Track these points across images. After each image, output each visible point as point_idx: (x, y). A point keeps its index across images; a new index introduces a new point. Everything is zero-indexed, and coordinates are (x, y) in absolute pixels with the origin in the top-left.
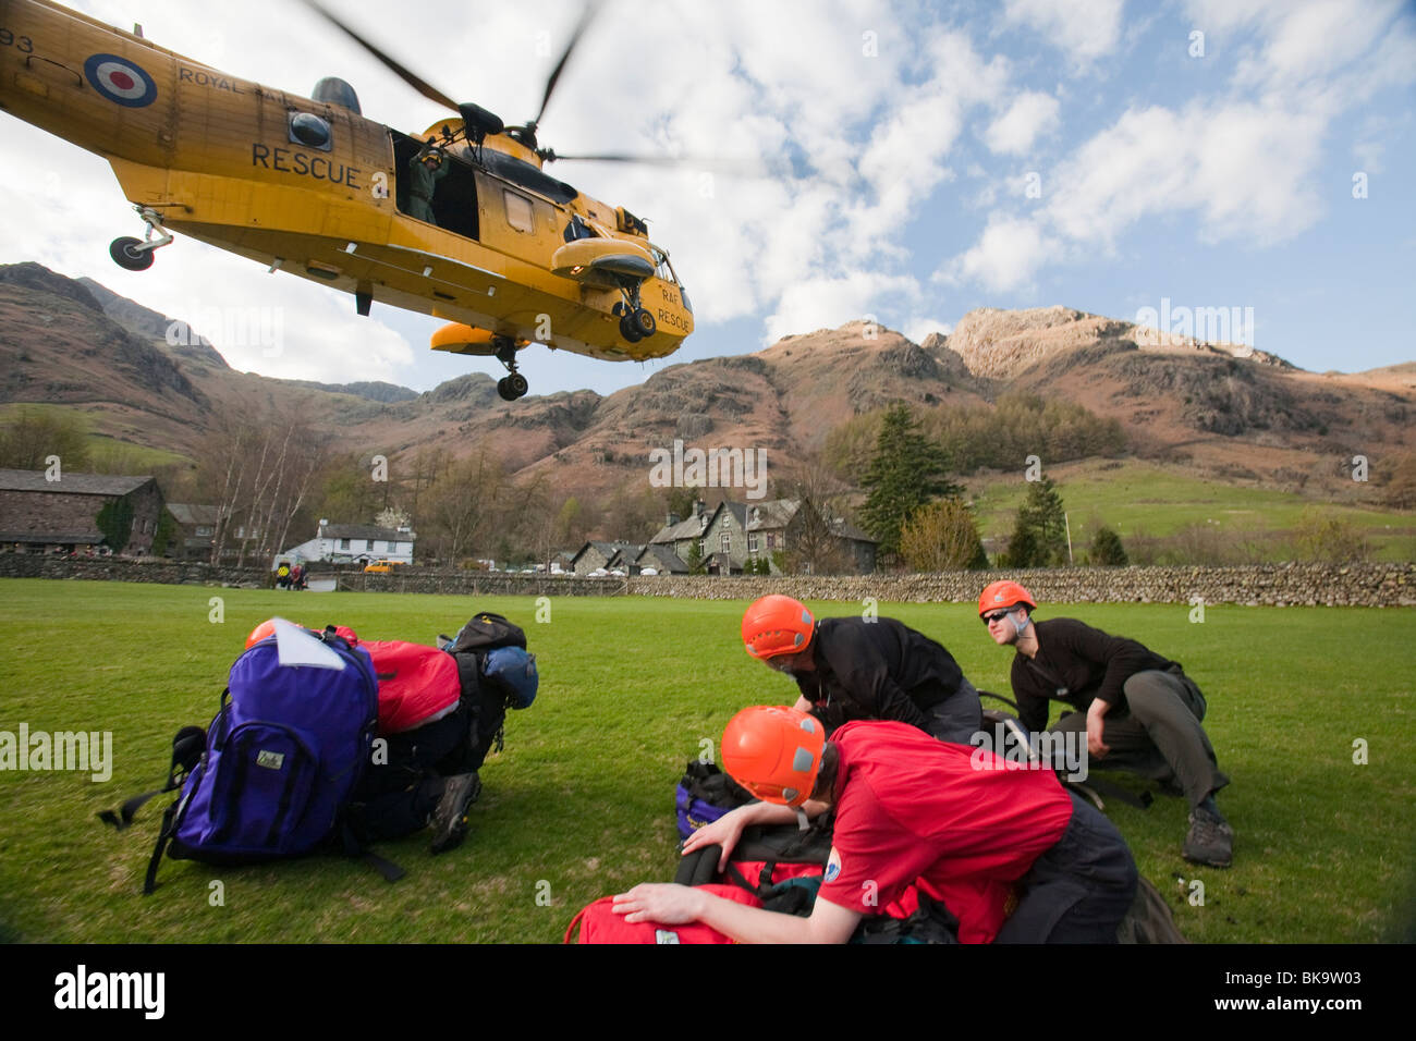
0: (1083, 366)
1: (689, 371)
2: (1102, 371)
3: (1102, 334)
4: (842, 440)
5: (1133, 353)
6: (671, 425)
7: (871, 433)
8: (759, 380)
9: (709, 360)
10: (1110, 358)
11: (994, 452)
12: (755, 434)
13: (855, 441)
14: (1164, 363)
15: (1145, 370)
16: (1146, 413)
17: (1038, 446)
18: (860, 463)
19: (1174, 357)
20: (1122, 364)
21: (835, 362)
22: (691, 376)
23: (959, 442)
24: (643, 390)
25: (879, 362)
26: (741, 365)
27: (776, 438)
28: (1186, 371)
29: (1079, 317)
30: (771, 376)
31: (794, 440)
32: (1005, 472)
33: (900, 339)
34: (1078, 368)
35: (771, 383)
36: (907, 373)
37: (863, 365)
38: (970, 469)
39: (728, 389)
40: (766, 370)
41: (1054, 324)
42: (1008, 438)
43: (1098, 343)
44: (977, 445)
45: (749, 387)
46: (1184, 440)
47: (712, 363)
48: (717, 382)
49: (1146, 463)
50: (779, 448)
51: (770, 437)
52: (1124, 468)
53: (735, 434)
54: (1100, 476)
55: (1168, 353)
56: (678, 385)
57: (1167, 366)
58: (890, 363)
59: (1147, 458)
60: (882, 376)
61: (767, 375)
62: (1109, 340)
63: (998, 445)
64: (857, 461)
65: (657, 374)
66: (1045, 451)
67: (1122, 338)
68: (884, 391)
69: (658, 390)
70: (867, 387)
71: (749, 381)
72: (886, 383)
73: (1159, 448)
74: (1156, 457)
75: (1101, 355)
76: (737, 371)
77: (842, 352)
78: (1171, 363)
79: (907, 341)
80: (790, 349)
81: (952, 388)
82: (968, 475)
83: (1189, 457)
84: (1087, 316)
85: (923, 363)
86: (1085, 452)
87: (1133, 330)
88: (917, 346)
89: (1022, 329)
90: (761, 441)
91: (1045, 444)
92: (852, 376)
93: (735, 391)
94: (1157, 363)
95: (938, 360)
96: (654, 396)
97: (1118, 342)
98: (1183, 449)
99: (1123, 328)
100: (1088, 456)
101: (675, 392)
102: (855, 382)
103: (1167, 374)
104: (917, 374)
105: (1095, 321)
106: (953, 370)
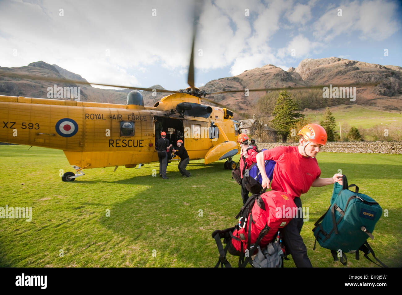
0: (340, 76)
1: (217, 82)
2: (346, 77)
3: (347, 65)
4: (263, 101)
5: (357, 71)
6: (213, 98)
7: (272, 99)
8: (238, 84)
9: (223, 78)
10: (349, 73)
11: (310, 103)
12: (237, 100)
13: (267, 101)
14: (368, 74)
15: (361, 76)
16: (361, 90)
17: (324, 101)
18: (268, 108)
19: (371, 72)
20: (353, 75)
21: (261, 78)
22: (218, 83)
23: (299, 101)
24: (204, 88)
25: (274, 77)
26: (232, 80)
27: (243, 101)
28: (376, 76)
29: (339, 60)
30: (241, 83)
31: (248, 101)
32: (313, 110)
33: (280, 70)
34: (338, 77)
35: (241, 84)
36: (283, 80)
37: (269, 78)
38: (302, 109)
39: (229, 87)
40: (240, 81)
41: (331, 63)
42: (315, 99)
43: (346, 68)
44: (305, 101)
45: (235, 86)
46: (374, 98)
47: (224, 79)
48: (225, 85)
49: (360, 106)
50: (244, 104)
51: (241, 100)
52: (353, 108)
53: (231, 100)
54: (344, 110)
55: (369, 70)
56: (214, 86)
57: (369, 74)
58: (278, 77)
59: (360, 104)
60: (275, 81)
61: (240, 82)
62: (349, 67)
63: (311, 101)
64: (267, 107)
65: (208, 83)
66: (326, 103)
67: (353, 66)
68: (276, 86)
69: (208, 88)
70: (270, 85)
71: (235, 84)
72: (276, 83)
73: (365, 101)
74: (364, 104)
75: (346, 72)
76: (231, 81)
77: (263, 74)
78: (370, 73)
79: (283, 70)
80: (247, 74)
81: (297, 84)
82: (302, 111)
83: (375, 103)
84: (342, 60)
85: (287, 77)
86: (340, 103)
87: (358, 63)
88: (286, 72)
89: (320, 65)
90: (239, 102)
91: (326, 101)
92: (266, 82)
93: (231, 87)
94: (365, 73)
95: (292, 76)
96: (207, 89)
97: (352, 67)
98: (373, 101)
99: (354, 63)
100: (340, 104)
101: (213, 88)
102: (267, 83)
103: (369, 77)
104: (286, 80)
105: (345, 61)
106: (297, 79)
